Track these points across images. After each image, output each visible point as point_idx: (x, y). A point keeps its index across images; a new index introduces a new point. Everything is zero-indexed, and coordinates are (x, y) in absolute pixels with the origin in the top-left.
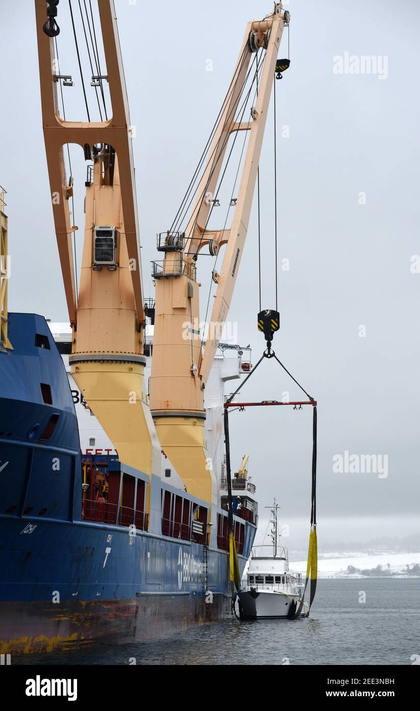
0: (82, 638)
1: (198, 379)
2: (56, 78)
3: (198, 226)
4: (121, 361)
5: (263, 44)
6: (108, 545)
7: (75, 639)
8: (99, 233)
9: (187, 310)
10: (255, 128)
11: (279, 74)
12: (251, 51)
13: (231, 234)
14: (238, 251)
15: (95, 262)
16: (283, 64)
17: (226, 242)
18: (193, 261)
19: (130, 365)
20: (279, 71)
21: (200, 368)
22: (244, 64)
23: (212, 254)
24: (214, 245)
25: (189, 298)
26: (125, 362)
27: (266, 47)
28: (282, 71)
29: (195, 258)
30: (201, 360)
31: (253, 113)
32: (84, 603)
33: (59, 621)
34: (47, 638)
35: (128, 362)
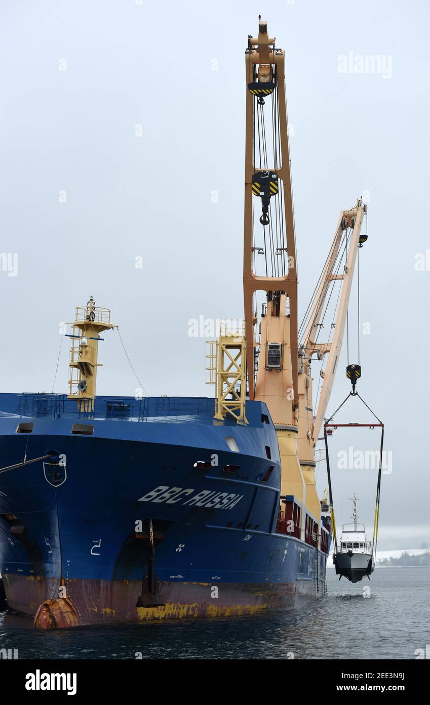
0: (269, 607)
1: (311, 440)
2: (253, 249)
3: (310, 341)
4: (283, 430)
5: (351, 226)
6: (286, 549)
7: (266, 607)
8: (271, 347)
9: (305, 396)
10: (347, 278)
11: (361, 245)
12: (343, 230)
13: (332, 346)
14: (337, 357)
15: (268, 365)
16: (363, 238)
17: (329, 351)
18: (308, 363)
19: (289, 432)
20: (360, 242)
21: (312, 433)
22: (338, 237)
23: (319, 359)
24: (320, 353)
25: (307, 388)
26: (285, 430)
27: (353, 227)
28: (362, 242)
29: (310, 361)
30: (313, 428)
31: (346, 269)
32: (271, 585)
33: (258, 596)
34: (251, 607)
35: (288, 430)
